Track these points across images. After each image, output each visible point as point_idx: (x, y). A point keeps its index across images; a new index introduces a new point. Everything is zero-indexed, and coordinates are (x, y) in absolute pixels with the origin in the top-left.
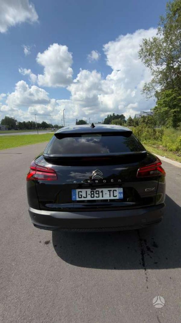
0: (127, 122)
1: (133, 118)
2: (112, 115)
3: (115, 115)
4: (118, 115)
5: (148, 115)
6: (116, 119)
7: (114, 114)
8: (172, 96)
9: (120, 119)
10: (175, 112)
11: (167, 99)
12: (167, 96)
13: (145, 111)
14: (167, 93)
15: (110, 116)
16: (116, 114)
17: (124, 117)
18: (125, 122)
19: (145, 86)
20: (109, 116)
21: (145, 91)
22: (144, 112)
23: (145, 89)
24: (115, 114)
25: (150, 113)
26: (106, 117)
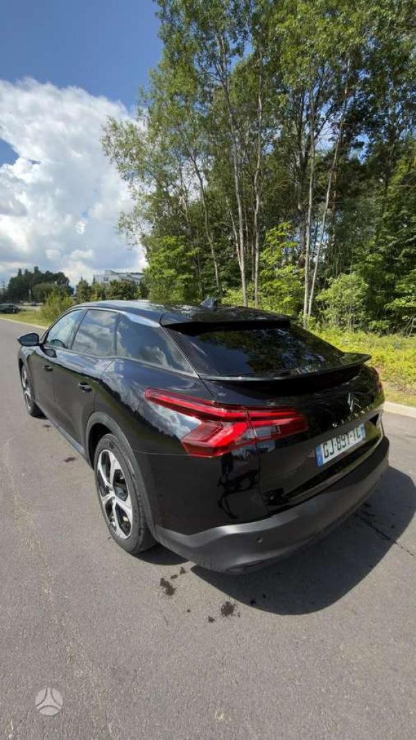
0: (75, 292)
1: (90, 283)
2: (33, 272)
3: (40, 272)
4: (48, 273)
5: (123, 280)
6: (46, 281)
7: (36, 269)
8: (178, 250)
9: (56, 283)
10: (186, 280)
11: (172, 254)
12: (171, 247)
13: (113, 270)
14: (169, 242)
15: (26, 271)
16: (43, 270)
17: (66, 280)
18: (70, 291)
19: (122, 218)
20: (23, 273)
21: (123, 228)
22: (113, 273)
23: (124, 225)
24: (39, 269)
25: (125, 275)
26: (15, 275)
